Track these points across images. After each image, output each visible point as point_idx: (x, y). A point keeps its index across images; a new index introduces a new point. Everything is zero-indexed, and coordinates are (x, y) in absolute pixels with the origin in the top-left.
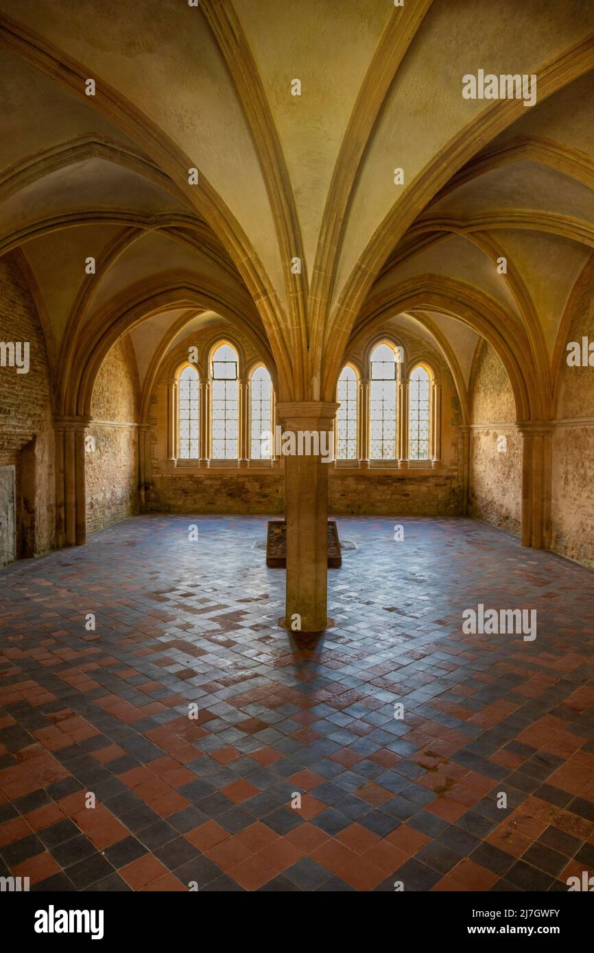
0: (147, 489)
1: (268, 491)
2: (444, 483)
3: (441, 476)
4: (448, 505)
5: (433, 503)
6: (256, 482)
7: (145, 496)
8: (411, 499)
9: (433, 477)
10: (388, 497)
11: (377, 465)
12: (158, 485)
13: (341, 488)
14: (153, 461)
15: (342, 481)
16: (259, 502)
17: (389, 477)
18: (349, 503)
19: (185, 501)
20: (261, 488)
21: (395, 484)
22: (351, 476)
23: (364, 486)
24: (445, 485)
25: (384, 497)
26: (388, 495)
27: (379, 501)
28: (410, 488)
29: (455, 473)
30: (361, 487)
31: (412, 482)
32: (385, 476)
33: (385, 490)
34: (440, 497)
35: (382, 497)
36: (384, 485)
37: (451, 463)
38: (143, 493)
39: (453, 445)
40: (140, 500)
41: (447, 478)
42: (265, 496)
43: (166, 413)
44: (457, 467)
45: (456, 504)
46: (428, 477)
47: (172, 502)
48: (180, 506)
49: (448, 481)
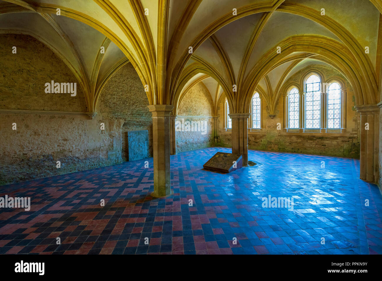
0: (217, 138)
1: (258, 141)
2: (347, 140)
3: (346, 137)
4: (351, 151)
5: (340, 150)
6: (253, 137)
7: (217, 140)
8: (327, 148)
9: (340, 137)
10: (314, 146)
11: (308, 131)
12: (221, 137)
13: (289, 141)
14: (219, 129)
15: (290, 138)
16: (254, 145)
17: (314, 136)
18: (293, 147)
19: (229, 143)
20: (255, 139)
21: (318, 140)
22: (294, 136)
23: (300, 140)
24: (348, 141)
25: (311, 146)
26: (314, 145)
27: (309, 147)
28: (326, 142)
29: (356, 136)
30: (299, 140)
31: (328, 139)
32: (312, 136)
33: (312, 143)
34: (345, 147)
35: (310, 145)
36: (312, 140)
37: (352, 130)
38: (216, 140)
39: (354, 121)
40: (215, 142)
41: (350, 138)
42: (256, 143)
43: (223, 112)
44: (356, 132)
45: (356, 151)
46: (338, 137)
47: (225, 143)
48: (227, 145)
49: (350, 139)
